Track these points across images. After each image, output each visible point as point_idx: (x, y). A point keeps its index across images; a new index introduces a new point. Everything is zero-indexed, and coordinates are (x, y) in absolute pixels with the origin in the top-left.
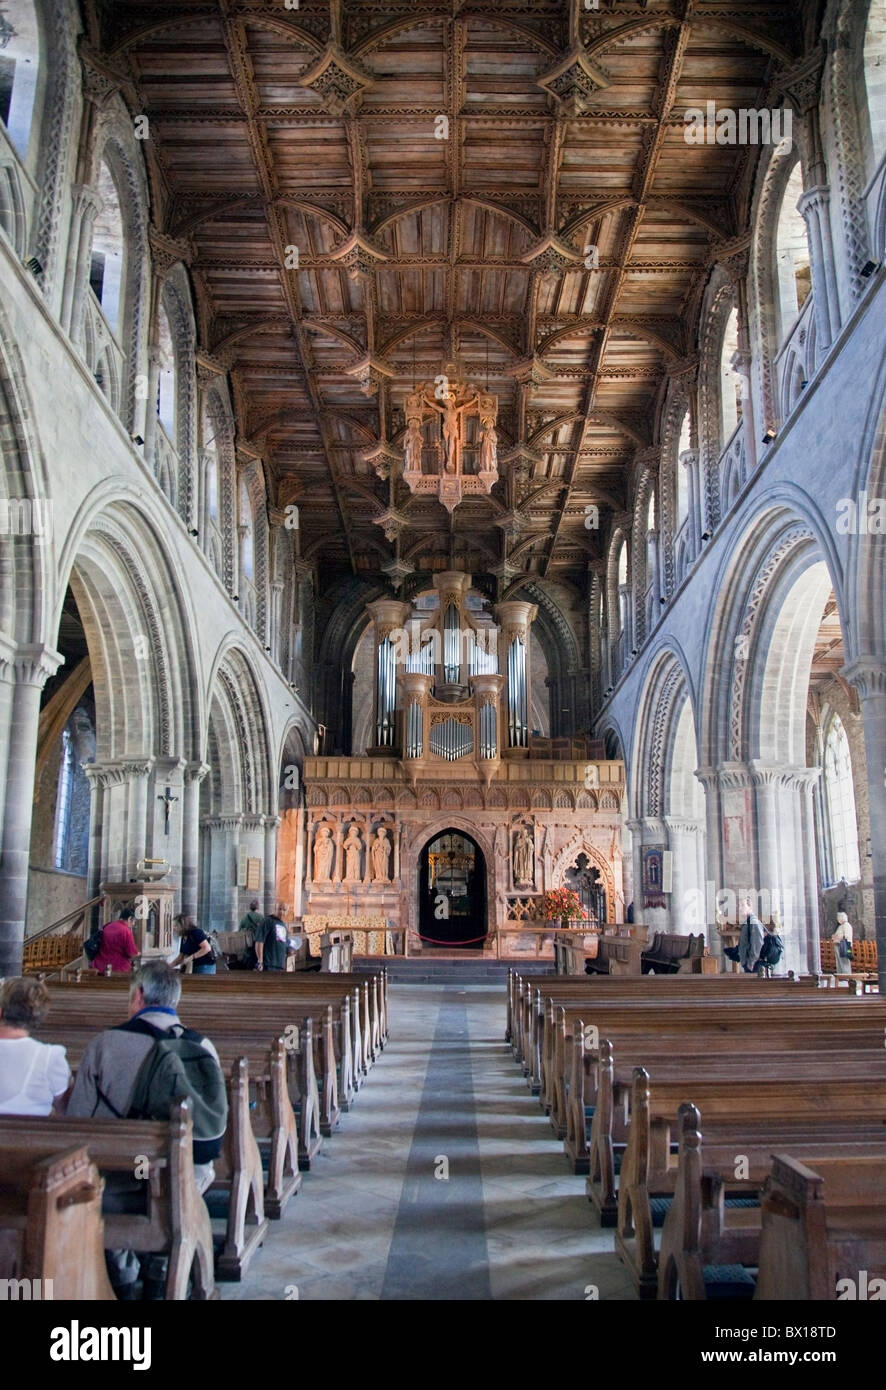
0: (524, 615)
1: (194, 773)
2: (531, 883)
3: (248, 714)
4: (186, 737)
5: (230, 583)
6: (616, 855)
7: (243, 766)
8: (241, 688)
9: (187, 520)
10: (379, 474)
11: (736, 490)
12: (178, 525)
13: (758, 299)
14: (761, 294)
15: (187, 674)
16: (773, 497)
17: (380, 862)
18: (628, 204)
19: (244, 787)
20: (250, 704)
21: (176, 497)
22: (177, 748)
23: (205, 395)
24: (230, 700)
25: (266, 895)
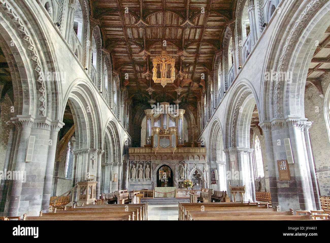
0: (182, 112)
1: (100, 152)
2: (184, 178)
3: (115, 137)
4: (98, 143)
5: (111, 105)
6: (204, 170)
7: (113, 150)
8: (113, 131)
9: (99, 89)
10: (147, 78)
11: (232, 81)
12: (97, 91)
13: (237, 34)
14: (238, 33)
15: (99, 128)
16: (241, 82)
17: (148, 174)
18: (206, 12)
19: (114, 156)
20: (115, 135)
21: (97, 83)
22: (96, 146)
23: (104, 59)
24: (110, 134)
25: (119, 183)
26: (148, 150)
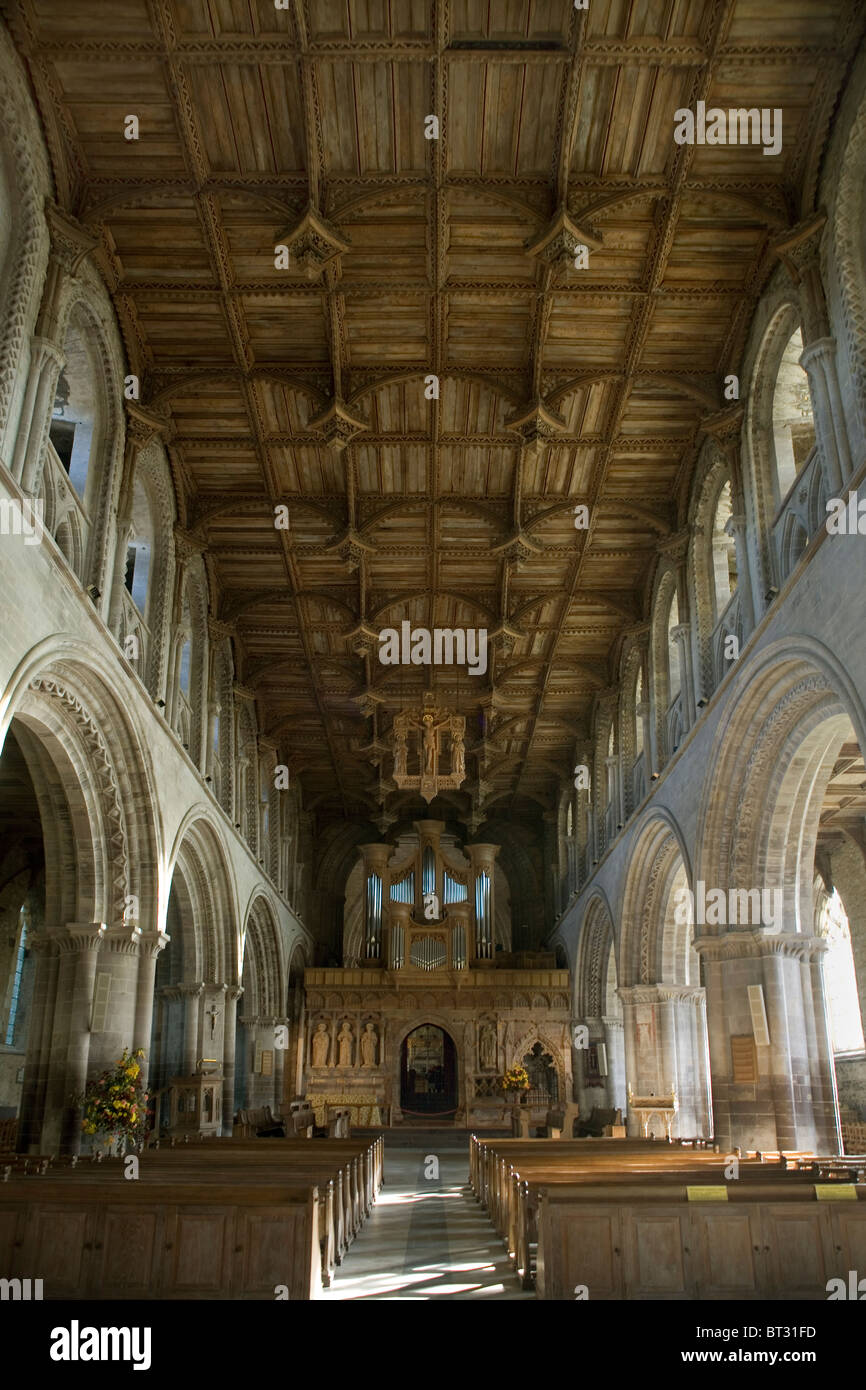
0: (488, 854)
1: (234, 995)
3: (264, 940)
4: (227, 967)
7: (259, 980)
10: (372, 762)
15: (229, 923)
17: (368, 1050)
18: (562, 596)
19: (260, 996)
20: (266, 933)
22: (221, 975)
25: (276, 1079)
26: (371, 977)
